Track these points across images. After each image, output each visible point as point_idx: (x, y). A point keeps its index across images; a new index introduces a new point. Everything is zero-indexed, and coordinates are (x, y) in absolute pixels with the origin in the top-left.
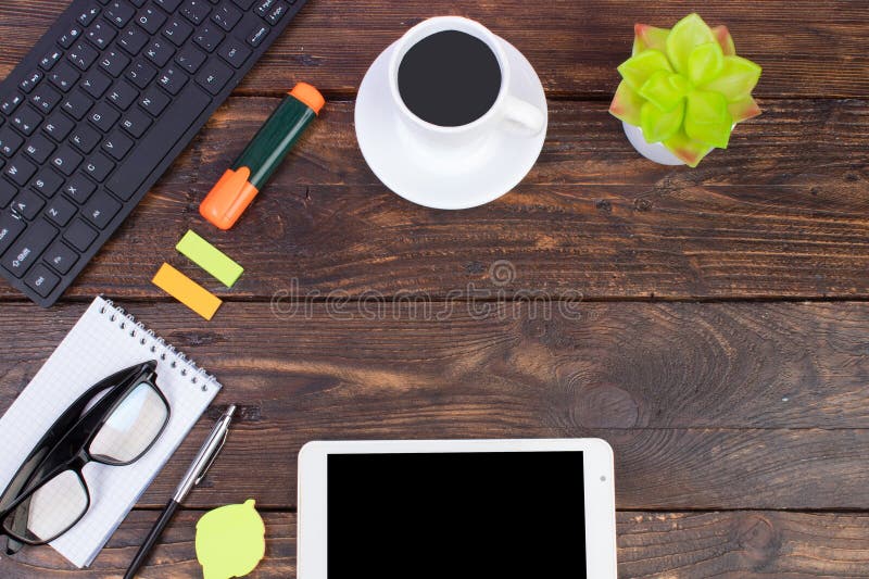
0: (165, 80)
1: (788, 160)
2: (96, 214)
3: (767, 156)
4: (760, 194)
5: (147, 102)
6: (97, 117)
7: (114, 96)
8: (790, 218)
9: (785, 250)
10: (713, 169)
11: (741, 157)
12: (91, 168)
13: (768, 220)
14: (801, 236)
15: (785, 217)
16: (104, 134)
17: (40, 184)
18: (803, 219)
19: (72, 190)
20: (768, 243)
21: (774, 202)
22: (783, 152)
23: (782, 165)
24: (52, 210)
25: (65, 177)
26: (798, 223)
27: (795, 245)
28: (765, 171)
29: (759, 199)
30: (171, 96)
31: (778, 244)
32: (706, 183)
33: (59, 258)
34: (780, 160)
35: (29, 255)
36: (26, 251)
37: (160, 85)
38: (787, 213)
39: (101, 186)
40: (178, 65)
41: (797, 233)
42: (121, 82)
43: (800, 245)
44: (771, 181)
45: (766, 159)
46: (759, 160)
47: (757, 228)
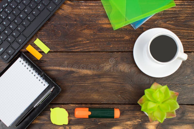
0: (39, 7)
1: (188, 17)
2: (20, 40)
3: (183, 15)
4: (181, 25)
5: (34, 13)
6: (21, 16)
7: (26, 11)
8: (188, 31)
9: (187, 39)
10: (169, 19)
11: (176, 16)
12: (19, 29)
13: (183, 32)
14: (191, 36)
15: (187, 31)
16: (23, 20)
17: (6, 32)
18: (192, 31)
19: (14, 34)
20: (183, 38)
21: (185, 27)
22: (187, 15)
23: (187, 18)
24: (9, 39)
25: (13, 31)
26: (191, 33)
27: (190, 38)
28: (183, 19)
29: (181, 26)
30: (40, 11)
31: (185, 38)
32: (168, 23)
33: (10, 51)
34: (187, 17)
35: (3, 50)
36: (2, 49)
37: (38, 8)
38: (188, 30)
39: (22, 33)
40: (42, 4)
41: (190, 35)
42: (28, 7)
43: (191, 38)
44: (184, 22)
45: (183, 16)
46: (181, 16)
47: (180, 34)
